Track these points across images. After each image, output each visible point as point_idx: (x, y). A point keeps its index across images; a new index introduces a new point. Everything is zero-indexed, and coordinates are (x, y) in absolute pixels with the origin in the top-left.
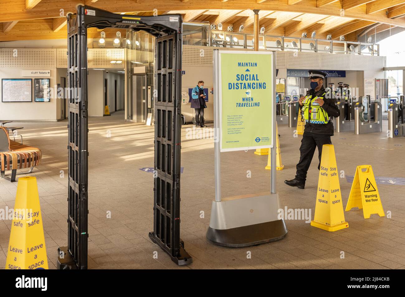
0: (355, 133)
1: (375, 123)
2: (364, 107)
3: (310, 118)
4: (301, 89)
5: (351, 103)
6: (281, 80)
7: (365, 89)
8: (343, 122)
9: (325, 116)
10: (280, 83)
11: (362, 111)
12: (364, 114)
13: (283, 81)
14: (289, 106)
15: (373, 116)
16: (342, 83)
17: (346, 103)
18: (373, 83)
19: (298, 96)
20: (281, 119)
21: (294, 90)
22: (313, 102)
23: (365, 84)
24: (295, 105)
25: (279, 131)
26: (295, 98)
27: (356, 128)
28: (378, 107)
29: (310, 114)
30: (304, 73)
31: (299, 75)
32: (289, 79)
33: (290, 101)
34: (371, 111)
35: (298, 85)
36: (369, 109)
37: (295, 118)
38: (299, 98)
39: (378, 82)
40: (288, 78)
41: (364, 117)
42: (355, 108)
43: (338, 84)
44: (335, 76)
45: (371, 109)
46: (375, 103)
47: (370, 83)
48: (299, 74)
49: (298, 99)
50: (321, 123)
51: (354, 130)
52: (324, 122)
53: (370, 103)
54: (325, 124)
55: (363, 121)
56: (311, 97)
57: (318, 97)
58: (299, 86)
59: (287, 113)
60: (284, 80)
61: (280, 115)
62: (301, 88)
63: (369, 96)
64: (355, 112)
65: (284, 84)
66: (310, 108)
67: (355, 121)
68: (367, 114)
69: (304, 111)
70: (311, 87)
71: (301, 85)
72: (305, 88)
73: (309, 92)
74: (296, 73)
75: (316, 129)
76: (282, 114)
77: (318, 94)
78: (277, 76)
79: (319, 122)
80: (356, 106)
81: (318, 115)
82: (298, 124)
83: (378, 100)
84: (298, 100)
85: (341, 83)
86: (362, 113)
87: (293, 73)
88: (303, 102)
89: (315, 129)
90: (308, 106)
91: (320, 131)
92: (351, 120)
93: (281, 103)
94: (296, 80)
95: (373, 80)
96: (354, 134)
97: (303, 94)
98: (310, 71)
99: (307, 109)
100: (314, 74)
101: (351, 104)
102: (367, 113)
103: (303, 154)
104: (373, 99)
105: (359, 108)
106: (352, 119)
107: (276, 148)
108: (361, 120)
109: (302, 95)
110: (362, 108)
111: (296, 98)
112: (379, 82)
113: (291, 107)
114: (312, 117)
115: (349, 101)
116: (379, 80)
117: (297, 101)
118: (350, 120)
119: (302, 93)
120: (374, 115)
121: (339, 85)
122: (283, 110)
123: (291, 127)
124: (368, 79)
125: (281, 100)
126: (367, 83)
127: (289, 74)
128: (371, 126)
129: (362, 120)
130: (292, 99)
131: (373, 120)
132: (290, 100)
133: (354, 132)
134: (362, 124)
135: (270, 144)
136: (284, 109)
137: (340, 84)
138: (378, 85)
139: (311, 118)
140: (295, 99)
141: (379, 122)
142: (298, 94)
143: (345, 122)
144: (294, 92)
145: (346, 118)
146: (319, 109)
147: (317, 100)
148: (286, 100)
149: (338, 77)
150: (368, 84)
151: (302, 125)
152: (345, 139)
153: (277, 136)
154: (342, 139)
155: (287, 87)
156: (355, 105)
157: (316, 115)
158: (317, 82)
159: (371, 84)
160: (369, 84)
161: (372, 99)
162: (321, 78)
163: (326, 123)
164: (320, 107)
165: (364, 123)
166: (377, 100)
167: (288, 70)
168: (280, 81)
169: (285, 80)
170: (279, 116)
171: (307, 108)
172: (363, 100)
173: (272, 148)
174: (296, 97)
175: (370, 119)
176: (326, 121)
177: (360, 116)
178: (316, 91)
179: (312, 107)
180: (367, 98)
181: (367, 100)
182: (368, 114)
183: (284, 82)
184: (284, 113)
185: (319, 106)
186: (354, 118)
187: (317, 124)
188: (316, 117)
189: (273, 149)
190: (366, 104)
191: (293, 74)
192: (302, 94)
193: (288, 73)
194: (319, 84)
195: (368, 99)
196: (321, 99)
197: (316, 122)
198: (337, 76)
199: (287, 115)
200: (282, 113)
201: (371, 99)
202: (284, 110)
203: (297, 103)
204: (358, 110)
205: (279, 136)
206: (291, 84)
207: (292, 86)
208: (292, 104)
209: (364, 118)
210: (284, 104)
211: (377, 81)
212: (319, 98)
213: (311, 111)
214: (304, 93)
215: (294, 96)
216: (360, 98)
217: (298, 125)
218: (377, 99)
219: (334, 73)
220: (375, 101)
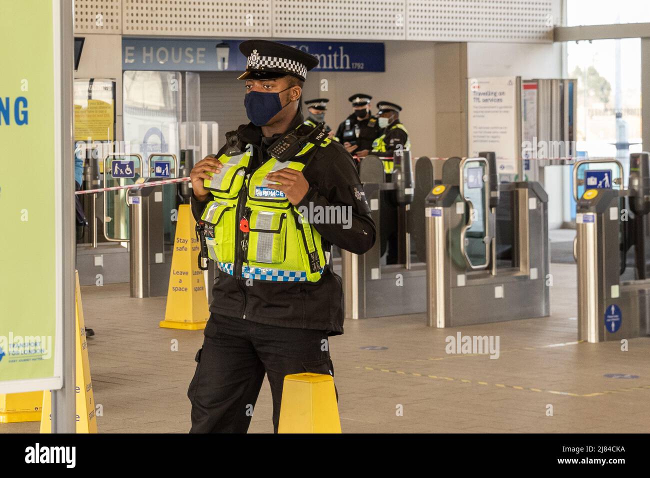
0: (428, 325)
1: (520, 278)
2: (468, 205)
3: (241, 256)
4: (184, 127)
5: (408, 185)
6: (97, 85)
7: (474, 123)
8: (375, 274)
9: (311, 249)
10: (90, 97)
11: (457, 222)
12: (470, 235)
13: (106, 89)
14: (130, 201)
15: (508, 247)
16: (370, 98)
17: (389, 186)
18: (510, 99)
19: (174, 157)
20: (99, 261)
21: (154, 131)
22: (260, 185)
23: (472, 104)
24: (158, 197)
25: (86, 312)
26: (157, 164)
27: (432, 300)
28: (532, 204)
29: (241, 237)
30: (199, 55)
31: (178, 63)
32: (133, 79)
33: (135, 180)
34: (499, 223)
35: (172, 106)
36: (492, 215)
37: (159, 258)
38: (175, 164)
39: (527, 94)
40: (128, 76)
41: (469, 248)
42: (428, 212)
43: (351, 99)
44: (338, 64)
45: (498, 214)
46: (518, 185)
47: (493, 97)
48: (177, 57)
49: (172, 171)
50: (291, 279)
51: (424, 309)
52: (303, 274)
53: (493, 187)
54: (308, 283)
55: (463, 268)
56: (245, 159)
57: (282, 160)
58: (175, 112)
59: (123, 235)
60: (110, 85)
61: (91, 241)
62: (184, 120)
63: (492, 157)
64: (430, 226)
65: (110, 101)
66: (244, 213)
67: (427, 268)
68: (481, 235)
69: (214, 225)
70: (250, 113)
71: (184, 107)
72: (204, 118)
73: (235, 138)
74: (162, 53)
75: (270, 306)
76: (101, 239)
77: (282, 148)
78: (76, 68)
79: (281, 273)
80: (433, 203)
81: (279, 244)
82: (173, 281)
83: (531, 176)
84: (172, 176)
85: (361, 96)
86: (458, 229)
87: (151, 55)
88: (208, 184)
89: (264, 304)
90: (236, 202)
91: (289, 312)
92: (409, 265)
93: (96, 187)
94: (165, 85)
95: (510, 83)
96: (423, 325)
97: (195, 148)
98: (246, 46)
99: (231, 216)
100: (267, 56)
101: (410, 191)
102: (481, 230)
103: (205, 419)
104: (507, 168)
105: (449, 209)
106: (413, 260)
107: (76, 389)
108: (454, 263)
109: (191, 152)
110: (460, 209)
111: (163, 165)
112: (535, 91)
113: (140, 205)
114: (252, 252)
115: (399, 177)
116: (533, 84)
117: (168, 182)
118: (403, 262)
119: (191, 143)
120: (513, 244)
121: (356, 105)
122: (106, 219)
123: (141, 295)
124: (487, 79)
125: (95, 175)
126: (482, 98)
127: (130, 58)
128: (499, 292)
129: (459, 262)
130: (146, 172)
131: (510, 262)
132: (137, 176)
133: (427, 315)
134: (461, 280)
135: (50, 374)
136: (111, 213)
137: (358, 100)
138: (531, 107)
139: (249, 258)
140: (159, 170)
141: (534, 274)
142: (173, 150)
143: (383, 272)
144: (154, 139)
145: (386, 254)
146: (283, 217)
147: (279, 177)
148: (119, 175)
149: (351, 70)
150: (485, 101)
151: (190, 289)
152: (384, 348)
153: (80, 338)
154: (373, 348)
155: (122, 116)
156: (429, 197)
157: (269, 245)
158: (276, 96)
159: (500, 100)
160: (489, 104)
161: (502, 167)
162: (295, 75)
163: (314, 277)
164: (291, 206)
165: (469, 278)
166: (524, 172)
167: (127, 41)
168: (90, 91)
169: (114, 84)
170: (87, 248)
171: (228, 209)
172: (464, 172)
173: (55, 392)
174: (165, 159)
175: (498, 258)
176: (312, 271)
177: (450, 243)
178: (268, 132)
179: (253, 208)
180: (482, 162)
181: (479, 177)
182: (487, 239)
183: (110, 93)
184: (111, 234)
185: (286, 205)
186: (422, 254)
187: (274, 284)
188: (273, 254)
189: (59, 394)
190: (479, 191)
191: (148, 58)
192: (190, 148)
193: (127, 54)
194: (283, 103)
195: (487, 168)
196: (293, 173)
197: (270, 273)
198: (345, 65)
199: (124, 244)
200: (100, 232)
201: (499, 171)
202: (110, 219)
203: (167, 186)
204: (439, 221)
205: (90, 333)
206: (140, 101)
207: (145, 110)
208: (147, 192)
209: (470, 256)
210: (112, 195)
211: (526, 87)
212: (282, 166)
213: (247, 226)
214: (198, 143)
215: (155, 159)
216: (452, 167)
217: (175, 289)
218: (528, 168)
219: (332, 52)
220: (517, 177)
